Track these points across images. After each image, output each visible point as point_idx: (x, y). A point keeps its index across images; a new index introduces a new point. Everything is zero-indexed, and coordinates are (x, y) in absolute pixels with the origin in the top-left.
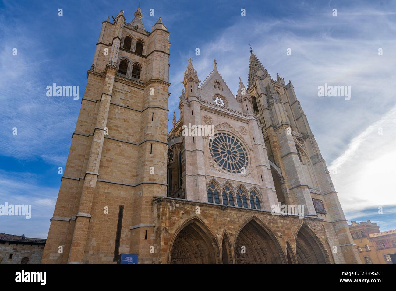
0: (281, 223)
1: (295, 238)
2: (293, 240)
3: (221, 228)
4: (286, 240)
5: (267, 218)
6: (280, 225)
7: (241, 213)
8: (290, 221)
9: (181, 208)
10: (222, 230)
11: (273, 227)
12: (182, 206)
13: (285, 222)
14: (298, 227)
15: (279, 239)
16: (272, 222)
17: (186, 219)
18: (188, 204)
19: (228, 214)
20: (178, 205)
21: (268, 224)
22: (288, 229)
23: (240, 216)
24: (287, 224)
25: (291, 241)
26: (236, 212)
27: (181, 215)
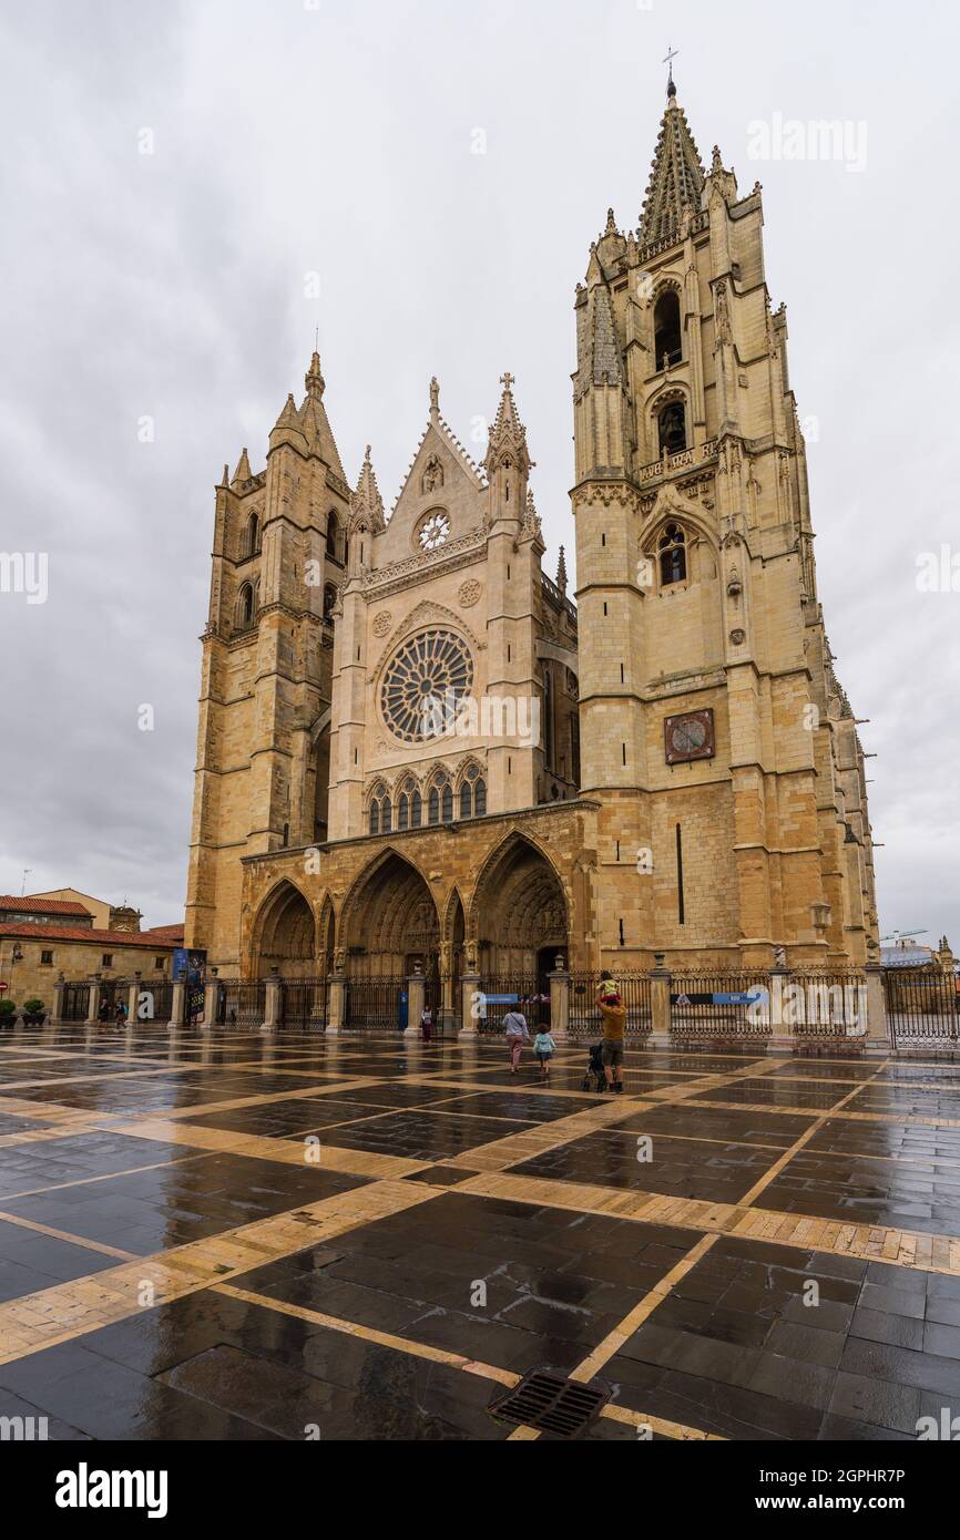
0: (448, 847)
1: (475, 876)
2: (470, 882)
3: (321, 888)
4: (449, 886)
5: (415, 844)
6: (445, 852)
7: (360, 848)
8: (474, 834)
9: (266, 868)
10: (324, 890)
11: (426, 861)
12: (268, 864)
13: (458, 841)
14: (491, 845)
15: (432, 886)
16: (425, 851)
17: (272, 884)
18: (274, 859)
19: (338, 856)
20: (263, 864)
21: (415, 856)
22: (465, 857)
23: (358, 854)
24: (463, 845)
25: (462, 885)
26: (351, 849)
27: (266, 879)
